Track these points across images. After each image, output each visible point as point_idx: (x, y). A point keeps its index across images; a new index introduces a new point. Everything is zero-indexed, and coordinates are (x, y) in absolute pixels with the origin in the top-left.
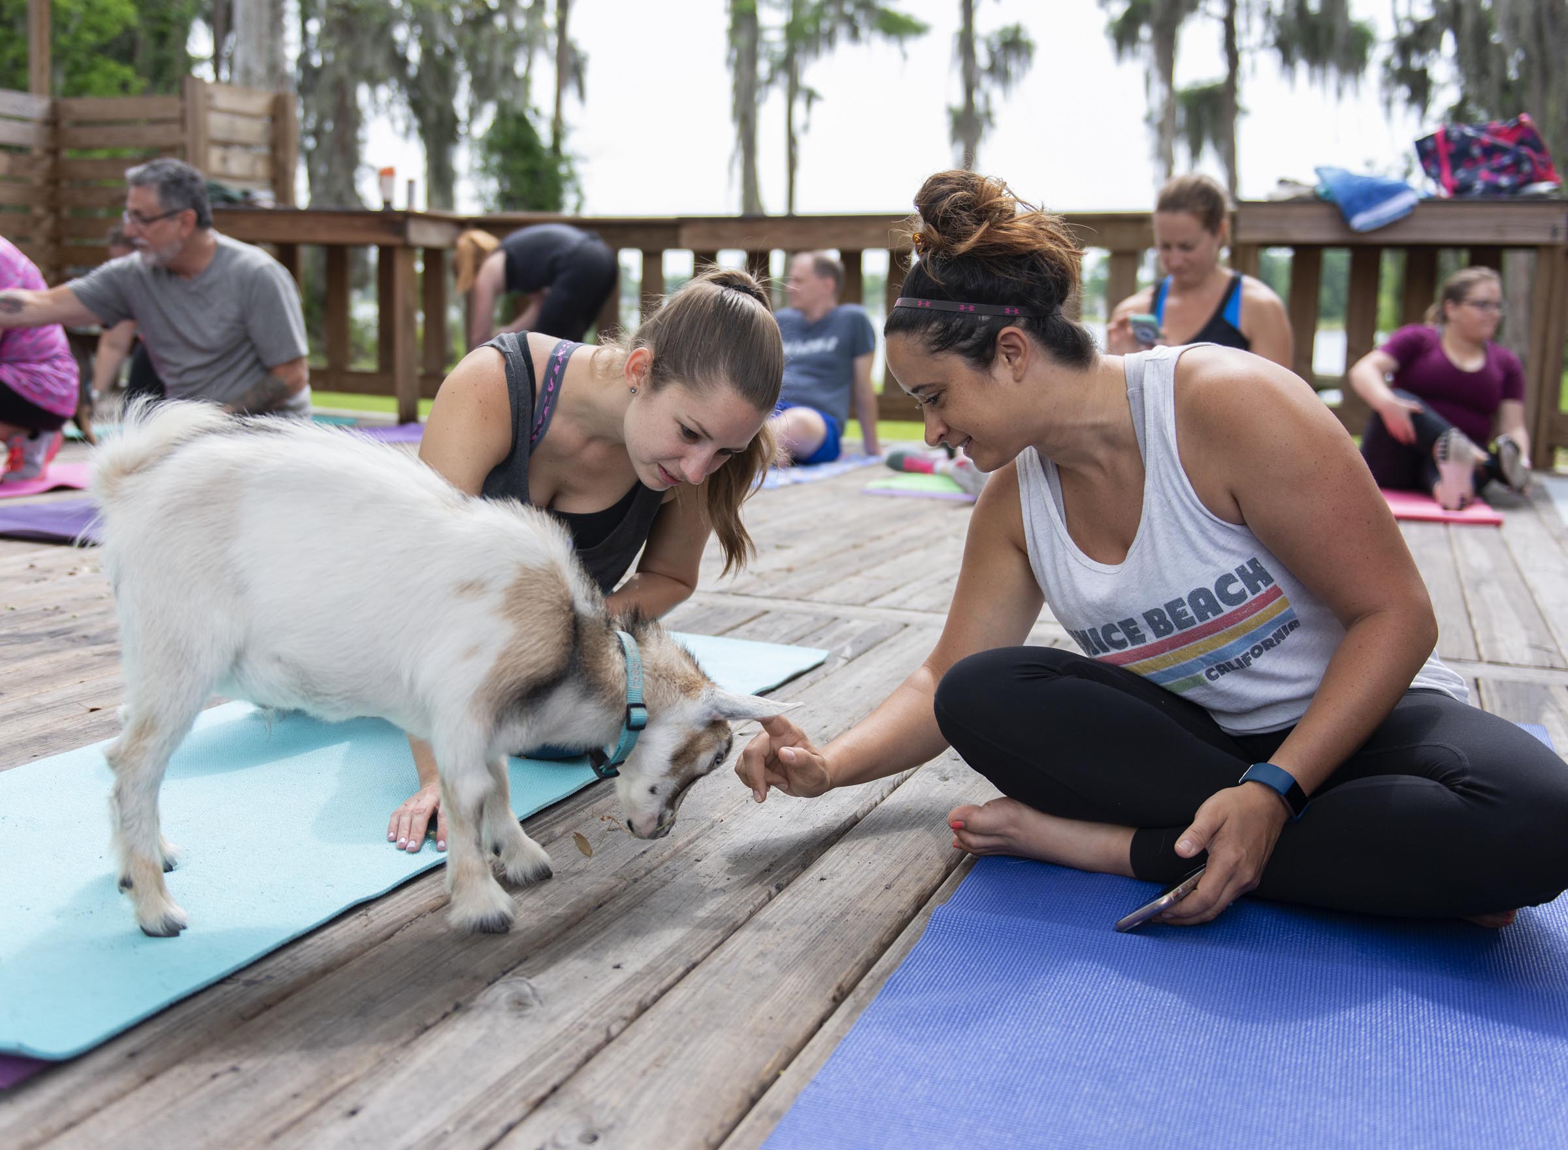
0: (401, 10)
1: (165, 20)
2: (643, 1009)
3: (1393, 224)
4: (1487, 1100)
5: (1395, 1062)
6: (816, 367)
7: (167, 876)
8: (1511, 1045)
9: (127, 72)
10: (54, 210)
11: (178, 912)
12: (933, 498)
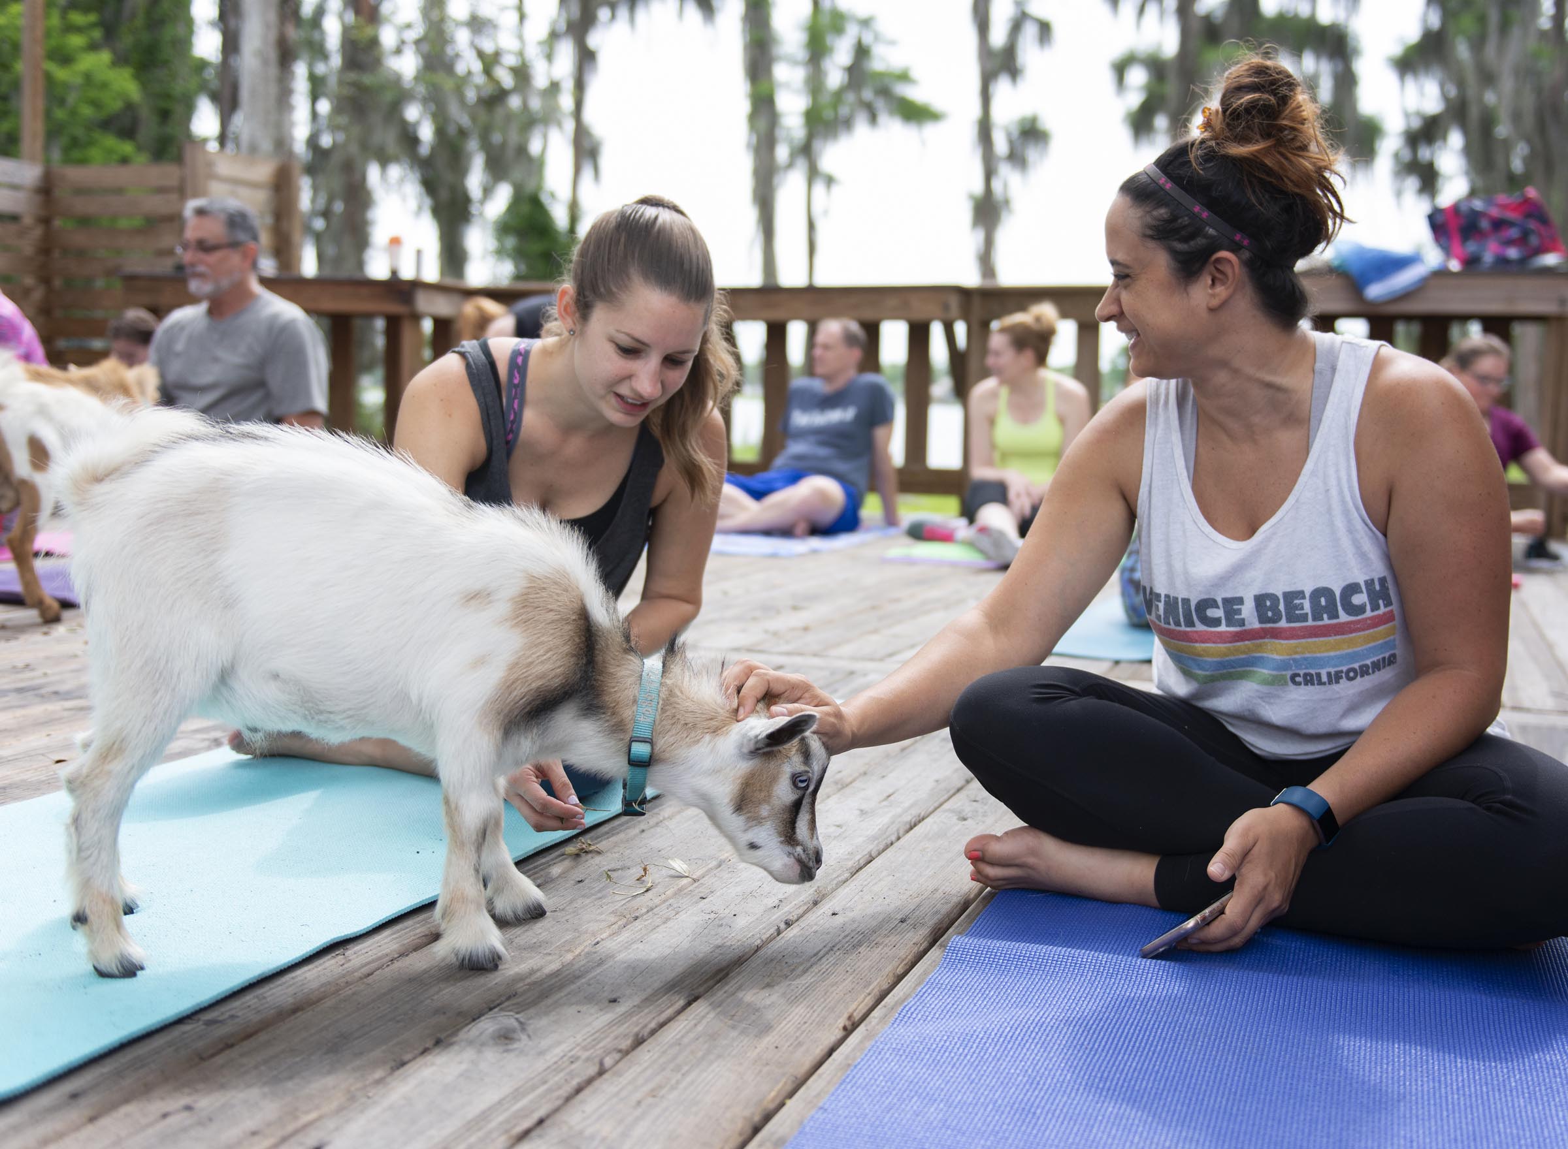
0: (412, 89)
1: (168, 96)
2: (639, 1042)
3: (1407, 295)
4: (1526, 1112)
5: (1431, 1077)
6: (833, 437)
7: (127, 920)
8: (1548, 1059)
9: (127, 148)
10: (46, 280)
11: (136, 951)
12: (954, 565)
